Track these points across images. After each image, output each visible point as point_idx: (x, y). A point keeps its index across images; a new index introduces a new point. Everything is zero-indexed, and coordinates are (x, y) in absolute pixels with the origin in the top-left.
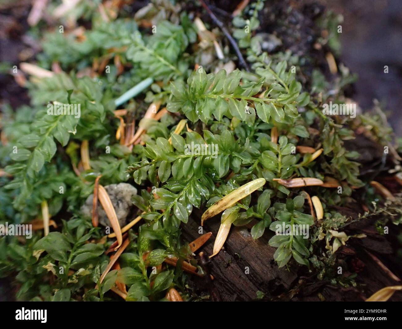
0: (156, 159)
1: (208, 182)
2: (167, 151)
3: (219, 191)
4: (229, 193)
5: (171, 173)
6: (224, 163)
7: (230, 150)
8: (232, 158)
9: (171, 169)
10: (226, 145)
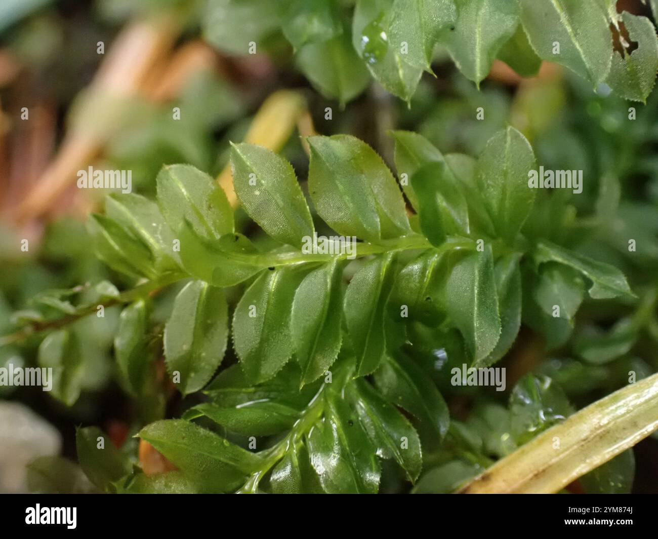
0: (154, 273)
1: (418, 393)
2: (210, 233)
3: (470, 434)
4: (521, 439)
5: (230, 343)
6: (496, 298)
7: (522, 232)
8: (536, 271)
9: (230, 327)
10: (507, 203)
